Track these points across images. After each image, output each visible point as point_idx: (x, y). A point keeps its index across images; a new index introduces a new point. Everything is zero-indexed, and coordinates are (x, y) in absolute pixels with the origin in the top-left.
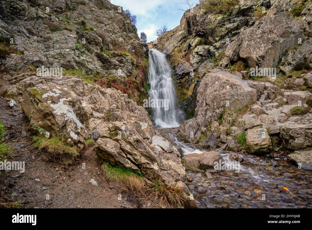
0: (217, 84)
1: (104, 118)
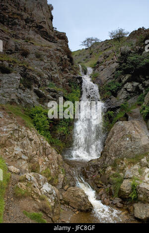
0: (122, 134)
1: (28, 161)
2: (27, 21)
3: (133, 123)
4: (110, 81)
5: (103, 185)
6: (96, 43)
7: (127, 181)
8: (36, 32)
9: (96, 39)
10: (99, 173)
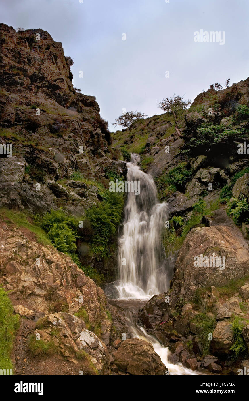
0: (203, 247)
1: (46, 297)
2: (33, 78)
3: (219, 230)
4: (172, 168)
5: (180, 337)
6: (139, 120)
7: (224, 323)
8: (48, 95)
9: (139, 115)
10: (171, 316)
